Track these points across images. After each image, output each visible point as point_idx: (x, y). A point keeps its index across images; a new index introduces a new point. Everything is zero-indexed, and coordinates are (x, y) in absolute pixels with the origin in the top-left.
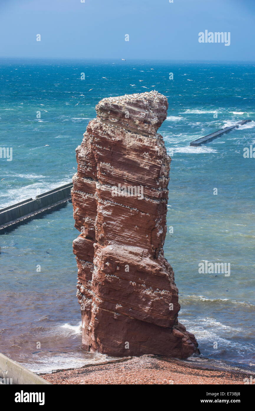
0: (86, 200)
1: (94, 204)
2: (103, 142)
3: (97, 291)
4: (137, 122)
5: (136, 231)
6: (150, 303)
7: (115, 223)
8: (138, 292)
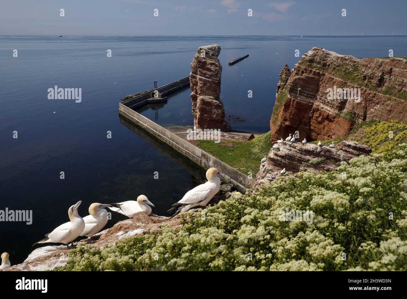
0: (194, 81)
1: (197, 82)
2: (199, 62)
3: (198, 110)
4: (211, 55)
5: (211, 91)
6: (216, 114)
7: (204, 89)
8: (212, 111)
